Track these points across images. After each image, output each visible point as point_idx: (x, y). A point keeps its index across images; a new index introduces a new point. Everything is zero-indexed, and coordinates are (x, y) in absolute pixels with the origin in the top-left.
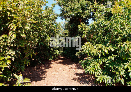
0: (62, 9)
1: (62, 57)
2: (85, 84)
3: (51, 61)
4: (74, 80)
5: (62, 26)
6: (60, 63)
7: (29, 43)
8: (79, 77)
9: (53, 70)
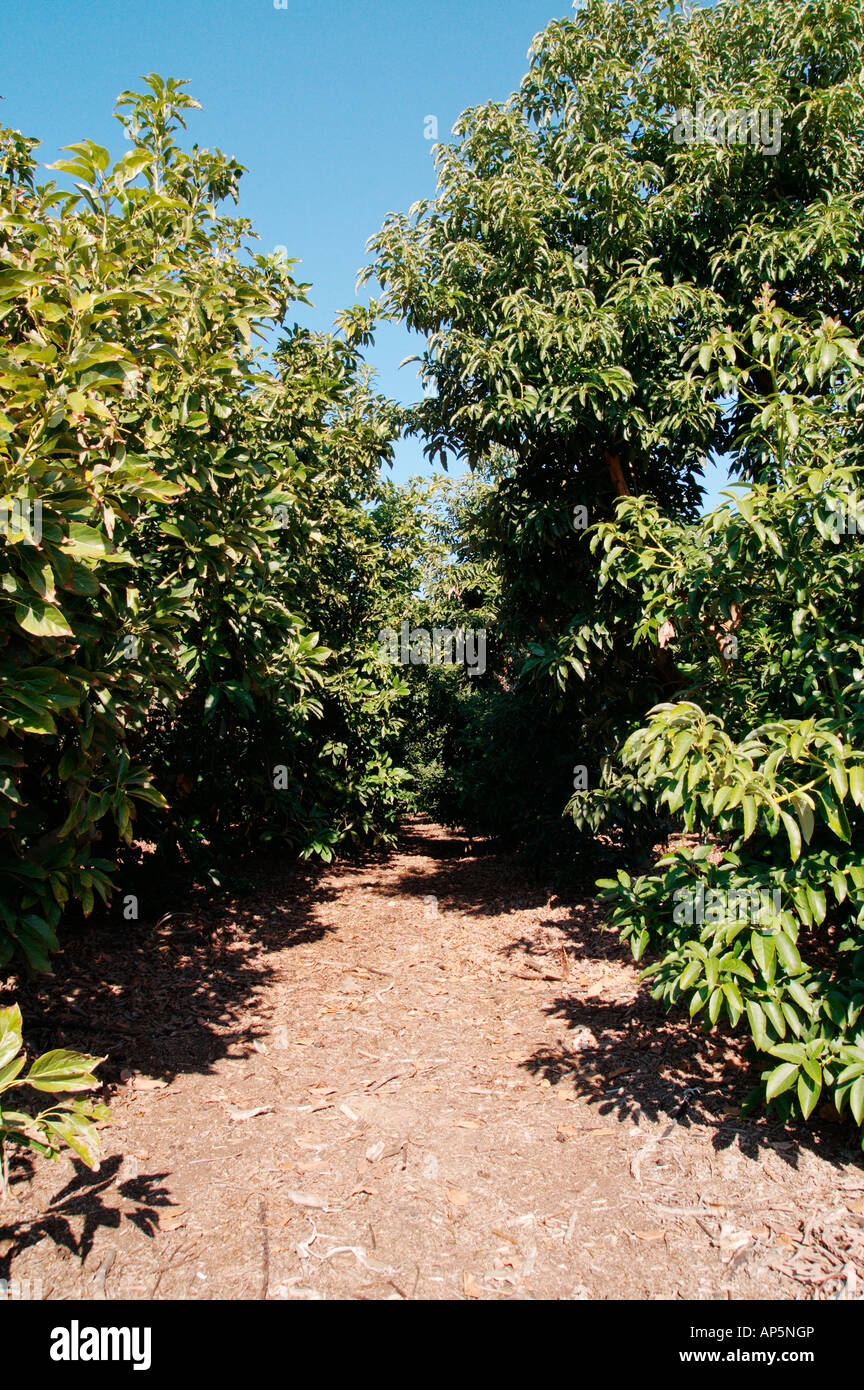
0: (437, 354)
1: (437, 832)
2: (654, 1118)
3: (327, 865)
4: (546, 1076)
5: (443, 518)
6: (413, 886)
7: (105, 696)
8: (594, 1043)
9: (338, 966)
